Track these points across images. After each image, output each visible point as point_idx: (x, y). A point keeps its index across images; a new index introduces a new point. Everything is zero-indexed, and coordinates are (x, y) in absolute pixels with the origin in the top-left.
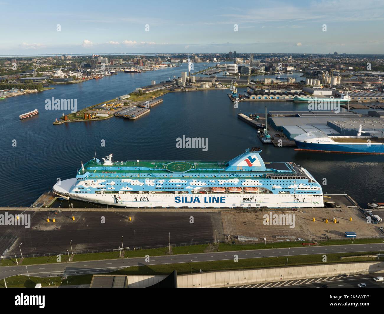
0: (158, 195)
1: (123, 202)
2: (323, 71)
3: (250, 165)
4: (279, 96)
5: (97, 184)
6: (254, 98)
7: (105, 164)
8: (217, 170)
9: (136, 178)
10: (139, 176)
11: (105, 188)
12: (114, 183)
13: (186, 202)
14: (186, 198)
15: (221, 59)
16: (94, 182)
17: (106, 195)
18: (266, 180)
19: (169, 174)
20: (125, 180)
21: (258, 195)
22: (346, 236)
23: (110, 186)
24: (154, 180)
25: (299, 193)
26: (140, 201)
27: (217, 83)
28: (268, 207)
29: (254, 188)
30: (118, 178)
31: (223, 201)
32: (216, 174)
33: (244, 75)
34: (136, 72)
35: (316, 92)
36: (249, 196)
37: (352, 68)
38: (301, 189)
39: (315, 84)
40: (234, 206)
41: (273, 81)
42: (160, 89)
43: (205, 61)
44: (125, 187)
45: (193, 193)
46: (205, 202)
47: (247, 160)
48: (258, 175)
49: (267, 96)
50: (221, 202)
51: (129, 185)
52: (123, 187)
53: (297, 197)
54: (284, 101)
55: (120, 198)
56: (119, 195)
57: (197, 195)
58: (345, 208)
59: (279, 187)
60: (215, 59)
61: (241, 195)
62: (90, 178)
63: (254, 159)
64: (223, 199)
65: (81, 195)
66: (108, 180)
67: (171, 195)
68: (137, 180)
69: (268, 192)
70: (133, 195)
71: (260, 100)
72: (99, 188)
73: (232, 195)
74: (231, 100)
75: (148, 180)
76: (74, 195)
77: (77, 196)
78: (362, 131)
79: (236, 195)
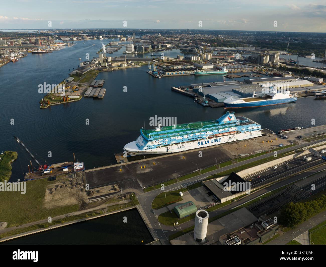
0: (190, 143)
1: (171, 151)
2: (195, 49)
3: (230, 120)
4: (185, 72)
5: (156, 143)
6: (168, 74)
7: (157, 130)
8: (215, 125)
9: (178, 136)
10: (179, 134)
11: (162, 144)
12: (167, 140)
13: (203, 144)
14: (203, 142)
15: (106, 37)
16: (156, 142)
17: (162, 148)
18: (239, 127)
19: (194, 131)
20: (173, 138)
21: (235, 135)
22: (279, 146)
23: (165, 142)
24: (188, 135)
25: (252, 131)
26: (180, 148)
27: (130, 62)
28: (240, 140)
29: (234, 131)
30: (169, 137)
31: (220, 141)
32: (216, 127)
33: (140, 53)
34: (44, 53)
35: (204, 67)
36: (231, 136)
37: (209, 44)
38: (253, 129)
39: (197, 60)
40: (225, 143)
43: (93, 39)
44: (173, 142)
45: (206, 139)
46: (212, 142)
47: (228, 118)
48: (235, 125)
49: (177, 73)
50: (219, 141)
51: (175, 140)
52: (172, 142)
53: (251, 133)
54: (189, 75)
55: (170, 148)
56: (170, 146)
57: (208, 140)
58: (271, 135)
59: (244, 129)
60: (101, 37)
61: (228, 136)
62: (154, 139)
64: (220, 139)
65: (148, 151)
66: (164, 139)
67: (196, 142)
68: (180, 136)
69: (239, 132)
70: (177, 145)
71: (173, 75)
72: (158, 145)
73: (224, 137)
74: (154, 77)
75: (185, 136)
76: (144, 152)
77: (146, 151)
78: (255, 94)
79: (226, 136)
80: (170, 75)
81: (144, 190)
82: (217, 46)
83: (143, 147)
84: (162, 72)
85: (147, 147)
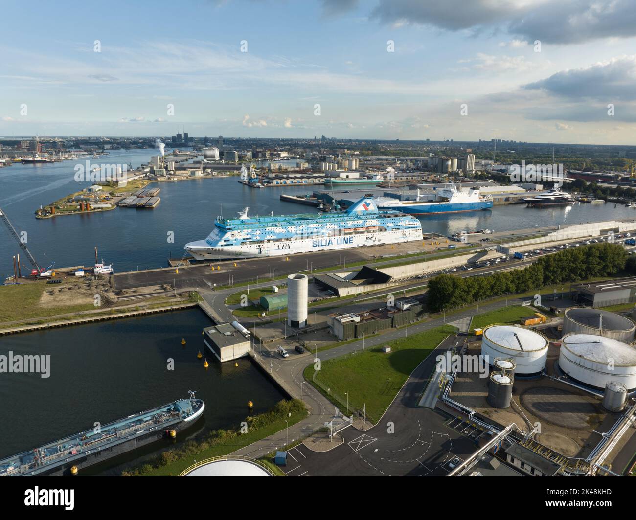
0: (298, 241)
1: (266, 252)
2: (331, 156)
3: (367, 209)
4: (307, 180)
5: (240, 235)
6: (278, 183)
7: (241, 218)
8: (342, 215)
9: (277, 226)
10: (279, 224)
11: (250, 239)
12: (259, 232)
13: (322, 245)
14: (321, 241)
16: (240, 233)
17: (251, 245)
18: (382, 219)
19: (306, 221)
20: (270, 229)
21: (377, 233)
22: (449, 247)
23: (256, 235)
24: (295, 227)
25: (406, 228)
26: (283, 248)
27: (209, 171)
28: (386, 243)
29: (374, 227)
30: (262, 227)
32: (342, 218)
33: (230, 162)
34: (45, 162)
35: (342, 175)
36: (369, 235)
37: (358, 153)
38: (407, 226)
39: (331, 168)
40: (359, 245)
41: (280, 166)
42: (133, 178)
45: (327, 236)
46: (337, 244)
47: (363, 205)
48: (375, 216)
49: (294, 181)
50: (350, 243)
51: (273, 233)
52: (268, 236)
53: (404, 233)
55: (264, 247)
56: (264, 244)
57: (330, 238)
58: (438, 238)
59: (391, 225)
61: (364, 234)
62: (236, 229)
63: (369, 204)
64: (351, 239)
65: (226, 248)
66: (253, 230)
67: (309, 240)
68: (280, 227)
69: (383, 230)
70: (276, 243)
71: (285, 184)
72: (244, 239)
73: (358, 235)
74: (252, 187)
75: (290, 227)
76: (219, 249)
77: (222, 249)
78: (420, 194)
79: (361, 235)
80: (280, 184)
81: (213, 289)
82: (372, 155)
83: (217, 242)
84: (266, 181)
85: (225, 241)
